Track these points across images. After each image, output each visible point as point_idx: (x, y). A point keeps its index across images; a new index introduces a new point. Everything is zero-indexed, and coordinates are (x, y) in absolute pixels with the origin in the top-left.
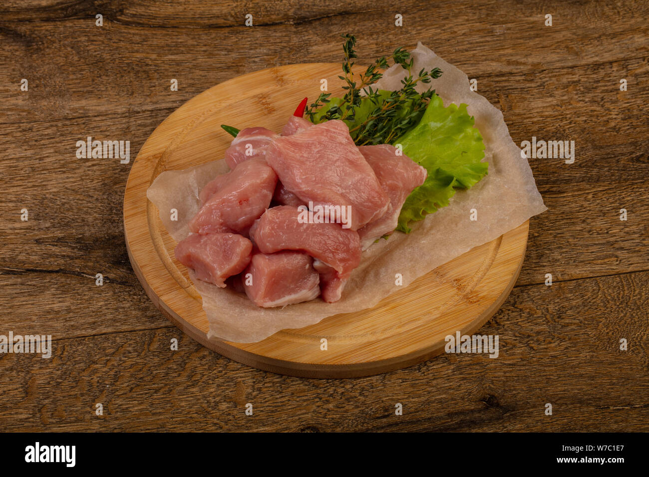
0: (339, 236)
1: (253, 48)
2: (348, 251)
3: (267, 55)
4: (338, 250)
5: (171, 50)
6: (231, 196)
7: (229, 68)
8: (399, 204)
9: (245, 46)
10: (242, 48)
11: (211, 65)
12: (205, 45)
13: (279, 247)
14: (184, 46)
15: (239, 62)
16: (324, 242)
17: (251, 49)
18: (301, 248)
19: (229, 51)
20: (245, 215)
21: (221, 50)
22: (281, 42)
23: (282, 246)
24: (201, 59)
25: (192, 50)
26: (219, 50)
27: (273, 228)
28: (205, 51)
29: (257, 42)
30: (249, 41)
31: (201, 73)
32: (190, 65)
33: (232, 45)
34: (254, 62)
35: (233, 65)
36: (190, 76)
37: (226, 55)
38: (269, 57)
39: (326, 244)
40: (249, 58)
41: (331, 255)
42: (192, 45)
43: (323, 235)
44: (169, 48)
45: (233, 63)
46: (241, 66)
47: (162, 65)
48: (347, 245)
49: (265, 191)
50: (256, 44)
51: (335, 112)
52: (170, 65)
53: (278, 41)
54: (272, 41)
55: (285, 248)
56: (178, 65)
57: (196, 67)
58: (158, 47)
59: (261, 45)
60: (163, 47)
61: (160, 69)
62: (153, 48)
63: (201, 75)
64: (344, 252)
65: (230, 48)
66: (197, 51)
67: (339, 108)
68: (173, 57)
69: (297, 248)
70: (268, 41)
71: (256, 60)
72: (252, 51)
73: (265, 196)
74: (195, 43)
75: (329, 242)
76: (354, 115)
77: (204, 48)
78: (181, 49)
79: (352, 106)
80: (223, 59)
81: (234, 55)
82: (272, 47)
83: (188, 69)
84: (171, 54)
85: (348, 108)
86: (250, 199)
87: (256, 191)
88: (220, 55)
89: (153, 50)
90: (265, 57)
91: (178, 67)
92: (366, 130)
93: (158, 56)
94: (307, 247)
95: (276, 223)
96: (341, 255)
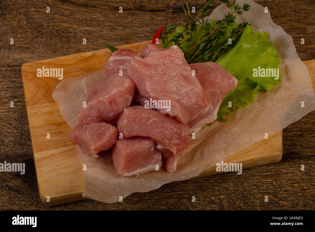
0: (174, 128)
1: (141, 26)
2: (180, 138)
3: (149, 33)
4: (173, 138)
5: (87, 23)
6: (104, 99)
7: (122, 39)
8: (218, 104)
9: (137, 25)
10: (134, 26)
11: (111, 36)
12: (110, 22)
13: (133, 134)
14: (96, 21)
15: (130, 36)
16: (163, 132)
17: (140, 27)
18: (147, 136)
19: (125, 27)
20: (114, 111)
21: (120, 26)
22: (160, 24)
23: (134, 134)
24: (105, 32)
25: (101, 24)
26: (118, 26)
27: (129, 122)
28: (109, 26)
29: (145, 22)
30: (140, 21)
31: (103, 41)
32: (97, 35)
33: (127, 23)
34: (140, 37)
35: (126, 37)
36: (96, 43)
37: (122, 30)
38: (150, 34)
39: (164, 134)
40: (137, 33)
41: (167, 141)
42: (102, 21)
43: (163, 127)
44: (86, 22)
45: (126, 36)
46: (130, 39)
47: (79, 33)
48: (180, 135)
49: (127, 96)
50: (144, 24)
51: (179, 36)
52: (84, 34)
53: (159, 23)
54: (155, 23)
55: (137, 135)
56: (89, 34)
57: (100, 37)
58: (79, 20)
59: (147, 25)
60: (82, 20)
61: (77, 36)
62: (76, 20)
63: (102, 43)
64: (177, 139)
65: (126, 25)
66: (104, 25)
67: (182, 34)
68: (87, 28)
69: (145, 136)
70: (152, 23)
71: (142, 35)
72: (140, 29)
73: (127, 99)
74: (104, 20)
75: (166, 132)
76: (192, 38)
77: (109, 24)
78: (94, 23)
79: (190, 32)
80: (120, 32)
81: (127, 30)
82: (154, 27)
83: (95, 38)
84: (86, 26)
85: (188, 34)
86: (117, 101)
87: (121, 96)
88: (118, 30)
89: (75, 22)
90: (148, 34)
91: (89, 36)
92: (199, 50)
93: (78, 27)
94: (151, 135)
95: (131, 118)
96: (175, 141)
